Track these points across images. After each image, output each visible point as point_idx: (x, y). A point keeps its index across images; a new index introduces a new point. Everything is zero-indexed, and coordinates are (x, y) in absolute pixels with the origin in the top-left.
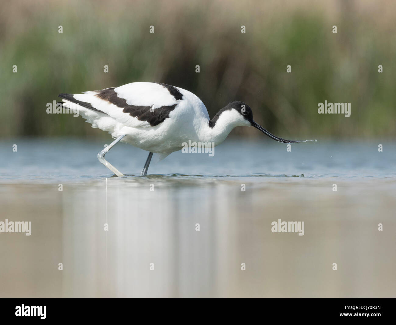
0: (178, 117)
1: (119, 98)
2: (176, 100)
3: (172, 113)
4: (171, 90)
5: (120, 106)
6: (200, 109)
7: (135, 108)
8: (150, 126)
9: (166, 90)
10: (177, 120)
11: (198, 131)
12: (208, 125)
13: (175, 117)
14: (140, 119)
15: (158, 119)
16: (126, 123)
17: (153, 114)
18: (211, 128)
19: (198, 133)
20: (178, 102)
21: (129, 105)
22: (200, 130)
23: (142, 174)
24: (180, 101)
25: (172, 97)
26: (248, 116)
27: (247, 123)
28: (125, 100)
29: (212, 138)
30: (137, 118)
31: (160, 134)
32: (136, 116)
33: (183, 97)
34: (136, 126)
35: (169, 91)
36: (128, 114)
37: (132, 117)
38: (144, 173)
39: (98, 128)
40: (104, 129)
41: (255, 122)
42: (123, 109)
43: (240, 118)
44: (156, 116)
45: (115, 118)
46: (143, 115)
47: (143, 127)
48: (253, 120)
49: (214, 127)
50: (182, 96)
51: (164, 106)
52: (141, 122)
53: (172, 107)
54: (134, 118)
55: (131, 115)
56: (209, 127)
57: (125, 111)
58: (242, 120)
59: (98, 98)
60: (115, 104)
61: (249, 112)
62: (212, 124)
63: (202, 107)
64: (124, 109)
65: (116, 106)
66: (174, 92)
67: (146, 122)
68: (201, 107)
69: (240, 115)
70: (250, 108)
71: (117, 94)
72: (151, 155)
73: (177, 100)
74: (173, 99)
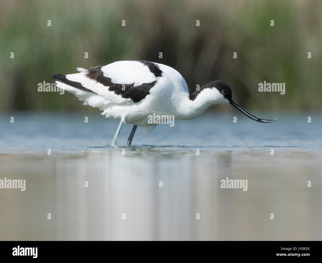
0: (158, 93)
1: (105, 77)
2: (155, 77)
3: (152, 90)
4: (151, 68)
5: (106, 85)
6: (179, 84)
7: (119, 87)
8: (133, 102)
9: (146, 68)
10: (157, 96)
11: (178, 104)
12: (189, 98)
13: (155, 93)
14: (124, 97)
15: (139, 96)
16: (112, 100)
17: (135, 92)
18: (191, 101)
19: (178, 106)
20: (157, 78)
21: (114, 84)
22: (180, 103)
23: (127, 145)
24: (159, 78)
25: (152, 74)
26: (228, 95)
27: (227, 101)
28: (110, 79)
29: (192, 110)
30: (121, 96)
31: (143, 110)
32: (120, 94)
33: (163, 74)
34: (120, 103)
35: (149, 68)
36: (113, 92)
37: (117, 95)
38: (128, 144)
39: (89, 106)
40: (94, 106)
41: (234, 101)
42: (108, 87)
43: (220, 97)
44: (138, 93)
45: (102, 96)
46: (126, 92)
47: (127, 103)
48: (232, 99)
49: (195, 100)
50: (161, 73)
51: (145, 83)
52: (125, 99)
53: (153, 84)
54: (118, 96)
55: (115, 93)
56: (189, 100)
57: (111, 90)
58: (222, 99)
59: (87, 77)
60: (101, 83)
61: (228, 92)
62: (192, 97)
63: (182, 82)
64: (110, 87)
65: (102, 84)
66: (154, 69)
67: (129, 99)
68: (180, 82)
69: (221, 94)
70: (230, 88)
71: (103, 73)
72: (135, 128)
73: (157, 77)
74: (153, 76)
